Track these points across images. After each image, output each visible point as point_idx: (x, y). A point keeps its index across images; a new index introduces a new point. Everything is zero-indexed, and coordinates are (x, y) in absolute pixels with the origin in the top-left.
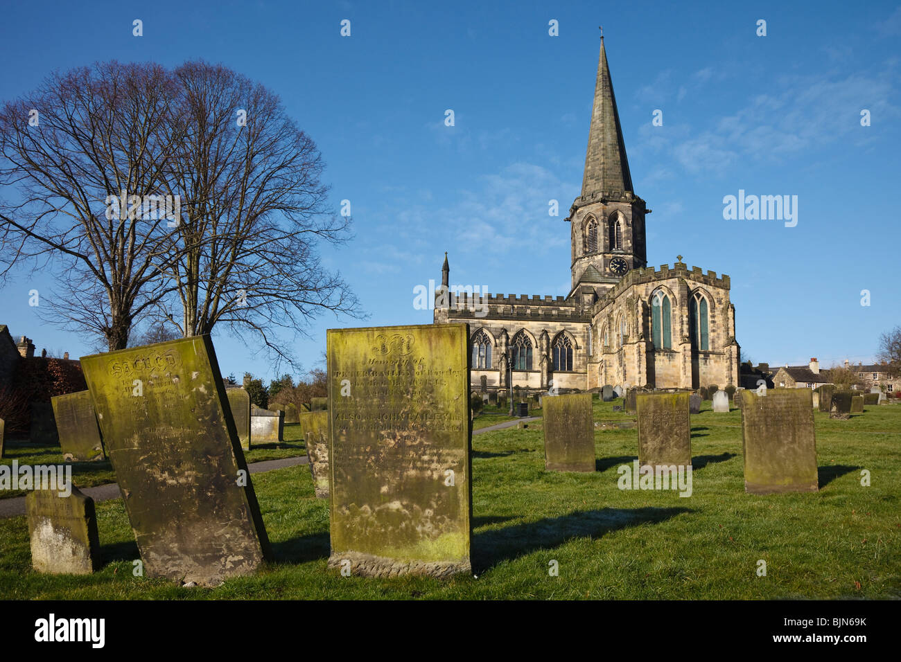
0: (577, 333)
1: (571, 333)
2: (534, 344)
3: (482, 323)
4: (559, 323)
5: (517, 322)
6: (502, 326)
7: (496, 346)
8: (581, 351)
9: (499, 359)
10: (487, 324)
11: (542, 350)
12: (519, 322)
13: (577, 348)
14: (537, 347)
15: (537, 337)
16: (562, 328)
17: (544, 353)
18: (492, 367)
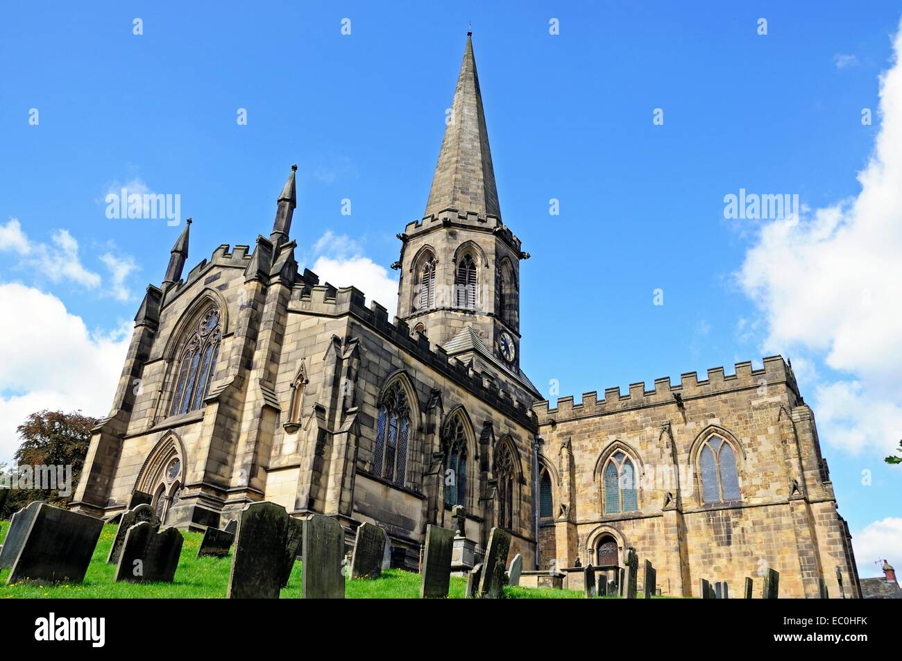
0: (521, 448)
1: (516, 446)
2: (472, 451)
3: (406, 364)
4: (502, 418)
5: (453, 385)
6: (431, 384)
7: (420, 430)
8: (526, 490)
9: (421, 466)
10: (411, 368)
11: (484, 467)
12: (457, 388)
13: (522, 481)
14: (476, 458)
15: (478, 436)
16: (506, 432)
17: (490, 475)
18: (406, 484)
